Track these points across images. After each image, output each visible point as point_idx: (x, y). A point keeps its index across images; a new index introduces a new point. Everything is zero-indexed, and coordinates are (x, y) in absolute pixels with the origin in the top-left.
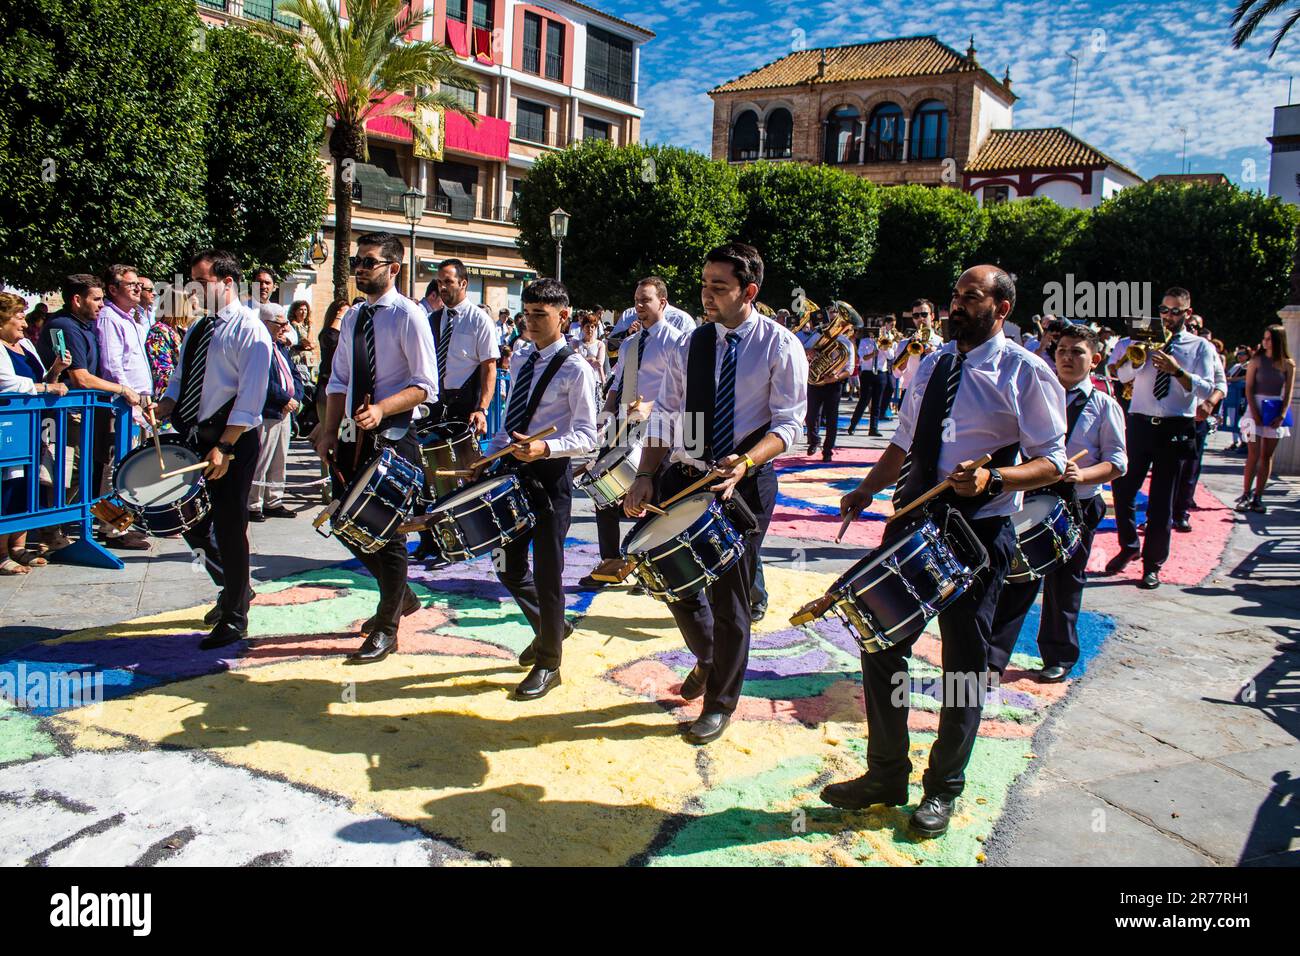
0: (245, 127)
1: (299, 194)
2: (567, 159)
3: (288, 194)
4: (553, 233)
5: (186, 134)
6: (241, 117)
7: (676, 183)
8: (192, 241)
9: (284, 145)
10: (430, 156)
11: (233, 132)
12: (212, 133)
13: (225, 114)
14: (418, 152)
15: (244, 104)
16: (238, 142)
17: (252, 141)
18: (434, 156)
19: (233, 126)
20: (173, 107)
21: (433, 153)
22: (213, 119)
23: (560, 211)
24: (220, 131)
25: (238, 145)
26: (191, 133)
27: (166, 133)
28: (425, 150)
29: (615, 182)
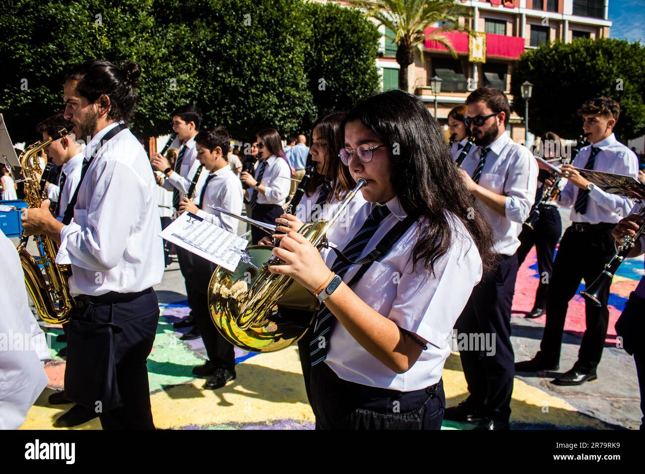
0: (329, 52)
1: (362, 84)
2: (537, 53)
3: (356, 85)
4: (523, 96)
5: (289, 58)
6: (328, 48)
7: (601, 61)
8: (307, 113)
9: (352, 60)
10: (478, 60)
11: (323, 55)
12: (312, 57)
13: (319, 47)
14: (471, 59)
15: (329, 41)
16: (326, 60)
17: (333, 59)
18: (481, 60)
19: (323, 52)
20: (280, 46)
21: (480, 59)
22: (314, 50)
23: (527, 83)
24: (317, 56)
25: (326, 62)
26: (292, 58)
27: (277, 59)
28: (475, 58)
29: (563, 63)
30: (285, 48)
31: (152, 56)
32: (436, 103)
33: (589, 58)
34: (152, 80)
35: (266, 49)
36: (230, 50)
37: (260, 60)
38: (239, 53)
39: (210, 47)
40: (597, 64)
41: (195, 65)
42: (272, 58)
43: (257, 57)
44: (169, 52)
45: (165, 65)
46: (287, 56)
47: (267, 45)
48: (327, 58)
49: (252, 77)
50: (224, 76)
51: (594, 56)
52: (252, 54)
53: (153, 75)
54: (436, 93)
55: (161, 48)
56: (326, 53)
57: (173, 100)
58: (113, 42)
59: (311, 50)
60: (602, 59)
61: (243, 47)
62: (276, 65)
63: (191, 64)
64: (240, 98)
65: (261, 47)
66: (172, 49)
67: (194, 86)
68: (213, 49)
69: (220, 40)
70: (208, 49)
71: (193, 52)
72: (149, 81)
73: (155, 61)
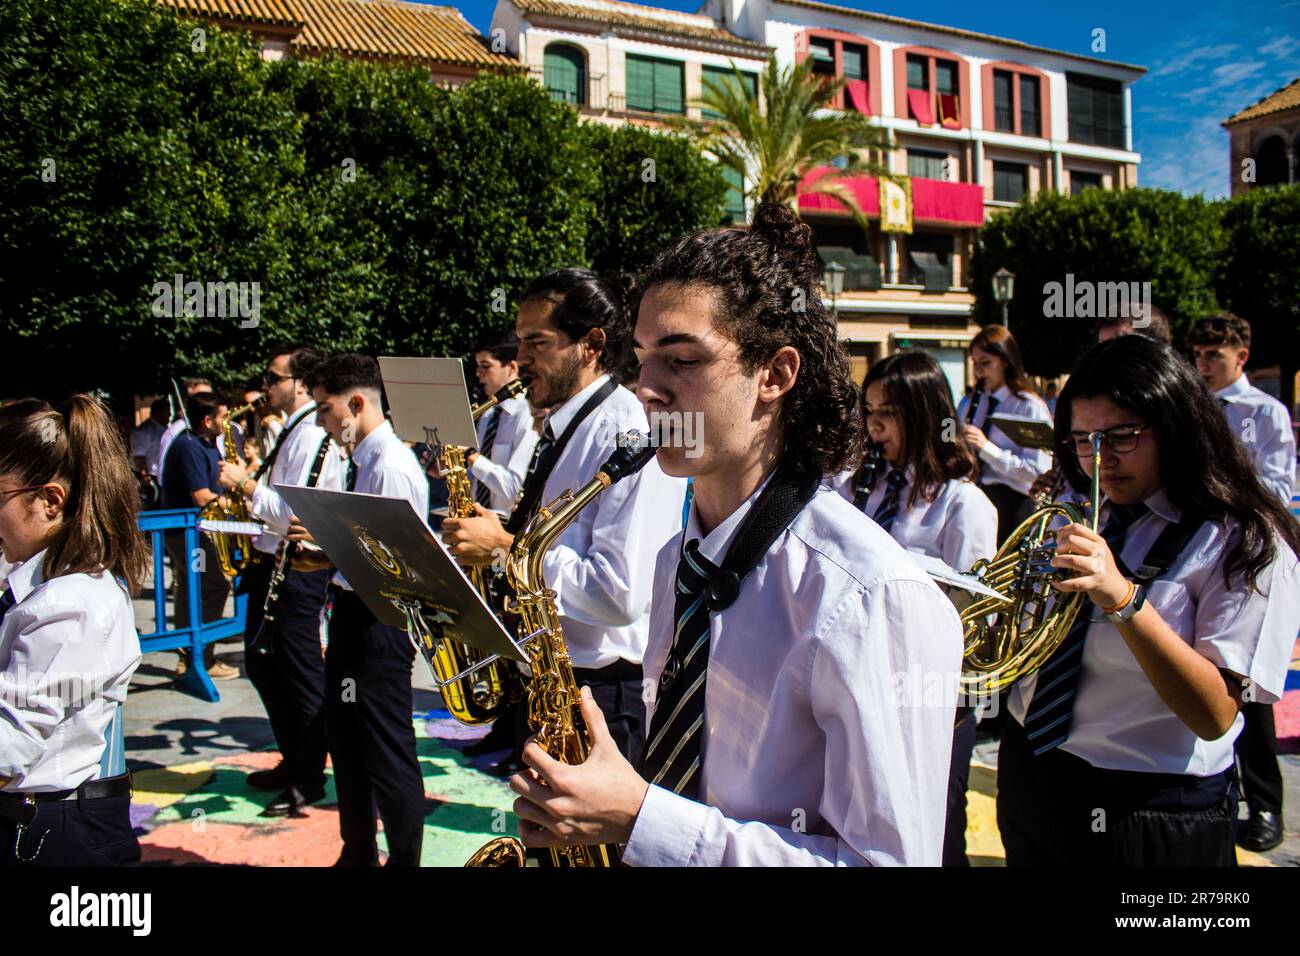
0: (634, 219)
2: (1018, 215)
4: (997, 296)
5: (560, 233)
6: (630, 211)
10: (898, 229)
11: (622, 225)
12: (601, 229)
13: (614, 209)
14: (885, 227)
15: (633, 197)
16: (628, 234)
17: (641, 232)
18: (903, 229)
19: (621, 220)
20: (544, 208)
21: (901, 226)
22: (603, 215)
23: (1003, 272)
24: (610, 226)
25: (628, 238)
26: (567, 231)
27: (538, 234)
28: (893, 224)
29: (1067, 234)
30: (554, 211)
31: (304, 230)
32: (836, 313)
33: (1115, 225)
34: (304, 277)
35: (517, 216)
36: (450, 218)
37: (507, 236)
38: (467, 221)
39: (411, 212)
40: (1131, 234)
41: (382, 247)
42: (530, 232)
43: (502, 231)
44: (337, 221)
45: (329, 247)
46: (557, 228)
47: (520, 208)
48: (631, 231)
49: (493, 270)
50: (438, 267)
51: (1125, 222)
52: (490, 226)
53: (306, 267)
54: (833, 293)
55: (320, 214)
56: (628, 221)
57: (340, 315)
58: (235, 204)
59: (599, 215)
60: (1140, 226)
61: (474, 211)
62: (536, 245)
63: (374, 245)
64: (468, 310)
65: (508, 210)
66: (341, 217)
67: (380, 286)
68: (417, 216)
69: (429, 198)
70: (407, 215)
71: (377, 221)
72: (299, 279)
73: (310, 239)
